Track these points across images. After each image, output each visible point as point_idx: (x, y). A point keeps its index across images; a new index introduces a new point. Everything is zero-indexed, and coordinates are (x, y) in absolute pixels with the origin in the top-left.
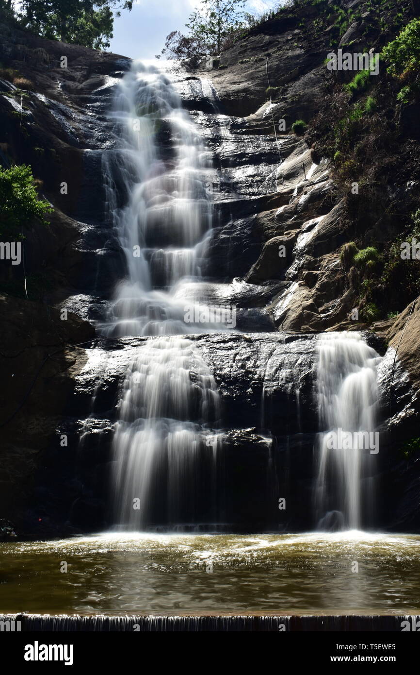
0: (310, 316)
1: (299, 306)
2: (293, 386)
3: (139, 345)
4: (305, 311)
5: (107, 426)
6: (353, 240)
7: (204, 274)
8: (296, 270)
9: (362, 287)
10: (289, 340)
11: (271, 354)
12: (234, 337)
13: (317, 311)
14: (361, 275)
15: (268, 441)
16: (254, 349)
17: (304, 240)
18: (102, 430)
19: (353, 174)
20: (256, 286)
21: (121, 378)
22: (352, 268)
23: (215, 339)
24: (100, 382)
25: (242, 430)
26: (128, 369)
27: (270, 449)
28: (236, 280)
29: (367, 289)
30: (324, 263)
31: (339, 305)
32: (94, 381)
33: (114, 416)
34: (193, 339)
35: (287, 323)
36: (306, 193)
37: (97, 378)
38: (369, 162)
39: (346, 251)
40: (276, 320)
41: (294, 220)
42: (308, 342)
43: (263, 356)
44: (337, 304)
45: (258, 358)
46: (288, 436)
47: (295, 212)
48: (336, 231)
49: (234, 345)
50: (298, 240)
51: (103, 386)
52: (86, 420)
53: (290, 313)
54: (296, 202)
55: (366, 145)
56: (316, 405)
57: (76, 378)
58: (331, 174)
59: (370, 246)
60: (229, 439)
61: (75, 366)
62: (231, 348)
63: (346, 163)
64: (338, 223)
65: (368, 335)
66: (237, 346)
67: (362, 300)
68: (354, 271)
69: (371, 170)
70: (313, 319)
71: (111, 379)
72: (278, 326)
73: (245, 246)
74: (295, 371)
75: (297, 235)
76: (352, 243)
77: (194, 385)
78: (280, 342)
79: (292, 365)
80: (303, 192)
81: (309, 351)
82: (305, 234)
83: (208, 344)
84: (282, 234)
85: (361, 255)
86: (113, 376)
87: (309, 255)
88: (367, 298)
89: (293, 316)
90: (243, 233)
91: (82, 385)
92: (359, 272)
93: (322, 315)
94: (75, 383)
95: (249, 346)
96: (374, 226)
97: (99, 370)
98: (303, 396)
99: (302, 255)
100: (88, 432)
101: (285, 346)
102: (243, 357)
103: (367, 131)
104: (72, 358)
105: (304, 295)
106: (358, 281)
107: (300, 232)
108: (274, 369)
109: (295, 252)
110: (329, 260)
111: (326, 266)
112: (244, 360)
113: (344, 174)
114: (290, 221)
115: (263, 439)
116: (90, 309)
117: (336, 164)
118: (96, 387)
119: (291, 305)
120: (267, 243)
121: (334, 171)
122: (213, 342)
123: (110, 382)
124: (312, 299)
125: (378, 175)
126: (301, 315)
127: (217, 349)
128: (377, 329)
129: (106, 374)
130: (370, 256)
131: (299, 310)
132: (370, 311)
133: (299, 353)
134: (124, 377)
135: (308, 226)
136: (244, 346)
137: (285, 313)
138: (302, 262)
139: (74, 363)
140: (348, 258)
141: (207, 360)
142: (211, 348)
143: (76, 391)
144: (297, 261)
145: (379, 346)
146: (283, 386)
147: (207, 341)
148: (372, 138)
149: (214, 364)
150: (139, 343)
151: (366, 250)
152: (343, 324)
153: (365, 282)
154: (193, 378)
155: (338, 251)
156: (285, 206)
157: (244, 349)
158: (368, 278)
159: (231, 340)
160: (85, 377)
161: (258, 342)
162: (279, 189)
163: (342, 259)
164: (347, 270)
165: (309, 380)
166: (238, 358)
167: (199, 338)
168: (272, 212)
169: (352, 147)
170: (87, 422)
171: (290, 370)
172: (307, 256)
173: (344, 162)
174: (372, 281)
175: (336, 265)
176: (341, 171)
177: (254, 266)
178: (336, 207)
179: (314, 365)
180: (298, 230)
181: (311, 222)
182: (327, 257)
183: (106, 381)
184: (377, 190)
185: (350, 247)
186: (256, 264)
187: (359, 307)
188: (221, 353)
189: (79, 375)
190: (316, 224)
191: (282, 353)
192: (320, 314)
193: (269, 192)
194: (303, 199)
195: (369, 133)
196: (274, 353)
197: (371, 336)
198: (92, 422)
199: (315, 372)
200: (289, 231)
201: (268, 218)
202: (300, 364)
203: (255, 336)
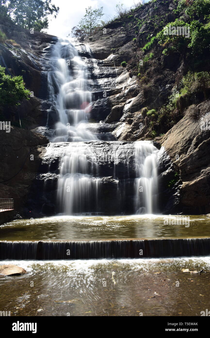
0: (130, 135)
1: (126, 131)
2: (126, 161)
3: (66, 146)
4: (128, 133)
5: (55, 176)
6: (146, 107)
7: (89, 120)
8: (124, 118)
9: (150, 124)
10: (124, 144)
11: (117, 149)
12: (103, 142)
13: (133, 133)
14: (150, 120)
15: (117, 181)
16: (111, 147)
17: (127, 107)
18: (53, 178)
19: (146, 82)
20: (109, 124)
21: (60, 158)
22: (146, 117)
23: (96, 144)
24: (52, 159)
25: (107, 177)
26: (62, 155)
27: (118, 184)
28: (101, 122)
29: (152, 125)
30: (135, 115)
31: (141, 131)
32: (49, 159)
33: (58, 172)
34: (87, 143)
35: (122, 138)
36: (127, 89)
37: (51, 158)
38: (152, 78)
39: (143, 111)
40: (117, 137)
41: (123, 99)
42: (131, 144)
43: (114, 150)
44: (140, 131)
45: (112, 150)
46: (124, 180)
47: (123, 96)
48: (140, 103)
49: (103, 146)
50: (125, 107)
51: (53, 161)
52: (47, 174)
53: (122, 134)
54: (124, 92)
55: (150, 71)
56: (134, 168)
57: (42, 158)
58: (137, 82)
59: (153, 109)
60: (102, 181)
61: (42, 154)
62: (102, 147)
63: (143, 78)
64: (140, 100)
65: (153, 142)
66: (104, 146)
67: (150, 129)
68: (147, 119)
69: (152, 80)
70: (131, 136)
71: (56, 158)
72: (118, 139)
73: (105, 109)
74: (127, 155)
75: (124, 105)
76: (146, 108)
77: (88, 161)
78: (120, 144)
79: (125, 153)
80: (126, 89)
81: (132, 148)
82: (127, 104)
83: (93, 145)
84: (118, 104)
85: (149, 112)
86: (56, 157)
87: (129, 112)
88: (152, 128)
89: (124, 135)
90: (104, 104)
91: (45, 161)
92: (149, 119)
93: (135, 135)
94: (42, 160)
95: (109, 146)
96: (154, 102)
97: (51, 155)
98: (130, 165)
99: (126, 112)
100: (48, 179)
101: (122, 146)
102: (107, 150)
103: (151, 66)
104: (40, 150)
105: (128, 127)
106: (149, 122)
107: (125, 104)
108: (119, 154)
109: (124, 111)
110: (137, 114)
111: (136, 117)
112: (107, 151)
113: (142, 82)
114: (122, 100)
115: (115, 181)
116: (45, 133)
117: (139, 78)
118: (50, 161)
119: (123, 131)
120: (113, 108)
121: (138, 81)
122: (95, 144)
123: (56, 159)
124: (131, 129)
125: (156, 82)
126: (127, 135)
127: (97, 147)
128: (157, 140)
129: (54, 157)
130: (153, 113)
131: (126, 133)
132: (153, 133)
133: (128, 149)
134: (61, 158)
135: (128, 101)
136: (107, 146)
137: (121, 134)
138: (127, 115)
139: (41, 152)
140: (144, 113)
141: (93, 151)
142: (94, 147)
143: (42, 163)
144: (124, 114)
145: (158, 146)
146: (122, 161)
147: (92, 144)
148: (153, 68)
149: (96, 153)
150: (66, 145)
151: (151, 111)
152: (143, 138)
153: (151, 122)
154: (88, 158)
155: (140, 111)
156: (120, 94)
157: (107, 147)
158: (152, 121)
159: (101, 144)
160: (46, 158)
161: (112, 145)
162: (117, 87)
163: (142, 114)
164: (144, 118)
165: (132, 158)
166: (105, 150)
167: (89, 143)
168: (114, 96)
169: (145, 71)
170: (47, 175)
171: (125, 155)
172: (129, 113)
173: (142, 77)
174: (154, 122)
175: (140, 116)
176: (141, 81)
177: (108, 116)
178: (139, 94)
179: (133, 153)
180: (125, 103)
181: (130, 100)
182: (136, 113)
183: (54, 159)
184: (155, 88)
185: (145, 109)
186: (109, 115)
187: (149, 132)
188: (98, 148)
189: (43, 157)
190: (132, 101)
191: (122, 149)
192: (134, 134)
193: (113, 88)
194: (126, 91)
195: (152, 66)
196: (118, 149)
197: (155, 142)
198: (49, 175)
199: (134, 156)
200: (121, 103)
201: (113, 98)
202: (129, 153)
203: (111, 142)
